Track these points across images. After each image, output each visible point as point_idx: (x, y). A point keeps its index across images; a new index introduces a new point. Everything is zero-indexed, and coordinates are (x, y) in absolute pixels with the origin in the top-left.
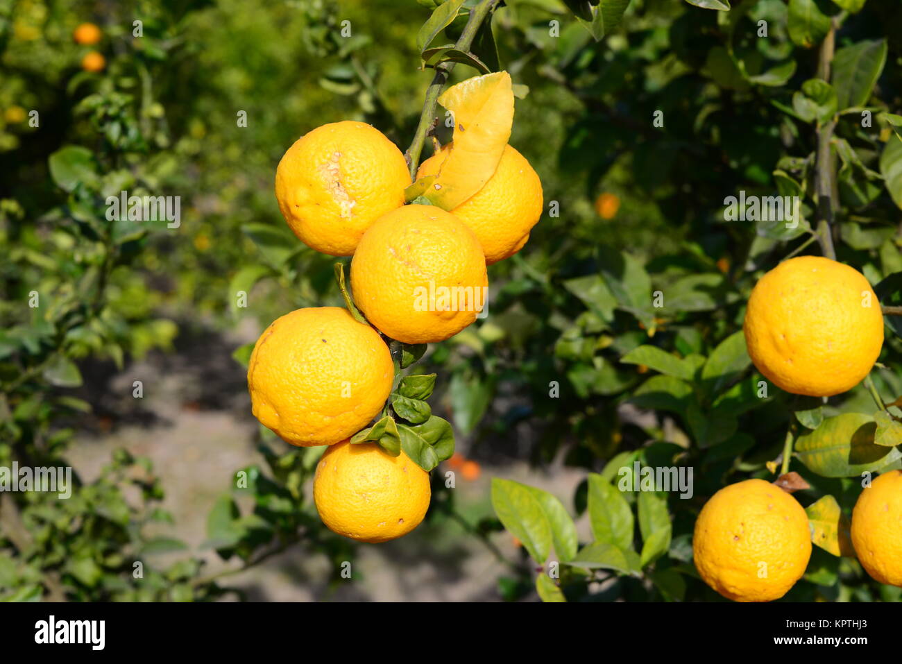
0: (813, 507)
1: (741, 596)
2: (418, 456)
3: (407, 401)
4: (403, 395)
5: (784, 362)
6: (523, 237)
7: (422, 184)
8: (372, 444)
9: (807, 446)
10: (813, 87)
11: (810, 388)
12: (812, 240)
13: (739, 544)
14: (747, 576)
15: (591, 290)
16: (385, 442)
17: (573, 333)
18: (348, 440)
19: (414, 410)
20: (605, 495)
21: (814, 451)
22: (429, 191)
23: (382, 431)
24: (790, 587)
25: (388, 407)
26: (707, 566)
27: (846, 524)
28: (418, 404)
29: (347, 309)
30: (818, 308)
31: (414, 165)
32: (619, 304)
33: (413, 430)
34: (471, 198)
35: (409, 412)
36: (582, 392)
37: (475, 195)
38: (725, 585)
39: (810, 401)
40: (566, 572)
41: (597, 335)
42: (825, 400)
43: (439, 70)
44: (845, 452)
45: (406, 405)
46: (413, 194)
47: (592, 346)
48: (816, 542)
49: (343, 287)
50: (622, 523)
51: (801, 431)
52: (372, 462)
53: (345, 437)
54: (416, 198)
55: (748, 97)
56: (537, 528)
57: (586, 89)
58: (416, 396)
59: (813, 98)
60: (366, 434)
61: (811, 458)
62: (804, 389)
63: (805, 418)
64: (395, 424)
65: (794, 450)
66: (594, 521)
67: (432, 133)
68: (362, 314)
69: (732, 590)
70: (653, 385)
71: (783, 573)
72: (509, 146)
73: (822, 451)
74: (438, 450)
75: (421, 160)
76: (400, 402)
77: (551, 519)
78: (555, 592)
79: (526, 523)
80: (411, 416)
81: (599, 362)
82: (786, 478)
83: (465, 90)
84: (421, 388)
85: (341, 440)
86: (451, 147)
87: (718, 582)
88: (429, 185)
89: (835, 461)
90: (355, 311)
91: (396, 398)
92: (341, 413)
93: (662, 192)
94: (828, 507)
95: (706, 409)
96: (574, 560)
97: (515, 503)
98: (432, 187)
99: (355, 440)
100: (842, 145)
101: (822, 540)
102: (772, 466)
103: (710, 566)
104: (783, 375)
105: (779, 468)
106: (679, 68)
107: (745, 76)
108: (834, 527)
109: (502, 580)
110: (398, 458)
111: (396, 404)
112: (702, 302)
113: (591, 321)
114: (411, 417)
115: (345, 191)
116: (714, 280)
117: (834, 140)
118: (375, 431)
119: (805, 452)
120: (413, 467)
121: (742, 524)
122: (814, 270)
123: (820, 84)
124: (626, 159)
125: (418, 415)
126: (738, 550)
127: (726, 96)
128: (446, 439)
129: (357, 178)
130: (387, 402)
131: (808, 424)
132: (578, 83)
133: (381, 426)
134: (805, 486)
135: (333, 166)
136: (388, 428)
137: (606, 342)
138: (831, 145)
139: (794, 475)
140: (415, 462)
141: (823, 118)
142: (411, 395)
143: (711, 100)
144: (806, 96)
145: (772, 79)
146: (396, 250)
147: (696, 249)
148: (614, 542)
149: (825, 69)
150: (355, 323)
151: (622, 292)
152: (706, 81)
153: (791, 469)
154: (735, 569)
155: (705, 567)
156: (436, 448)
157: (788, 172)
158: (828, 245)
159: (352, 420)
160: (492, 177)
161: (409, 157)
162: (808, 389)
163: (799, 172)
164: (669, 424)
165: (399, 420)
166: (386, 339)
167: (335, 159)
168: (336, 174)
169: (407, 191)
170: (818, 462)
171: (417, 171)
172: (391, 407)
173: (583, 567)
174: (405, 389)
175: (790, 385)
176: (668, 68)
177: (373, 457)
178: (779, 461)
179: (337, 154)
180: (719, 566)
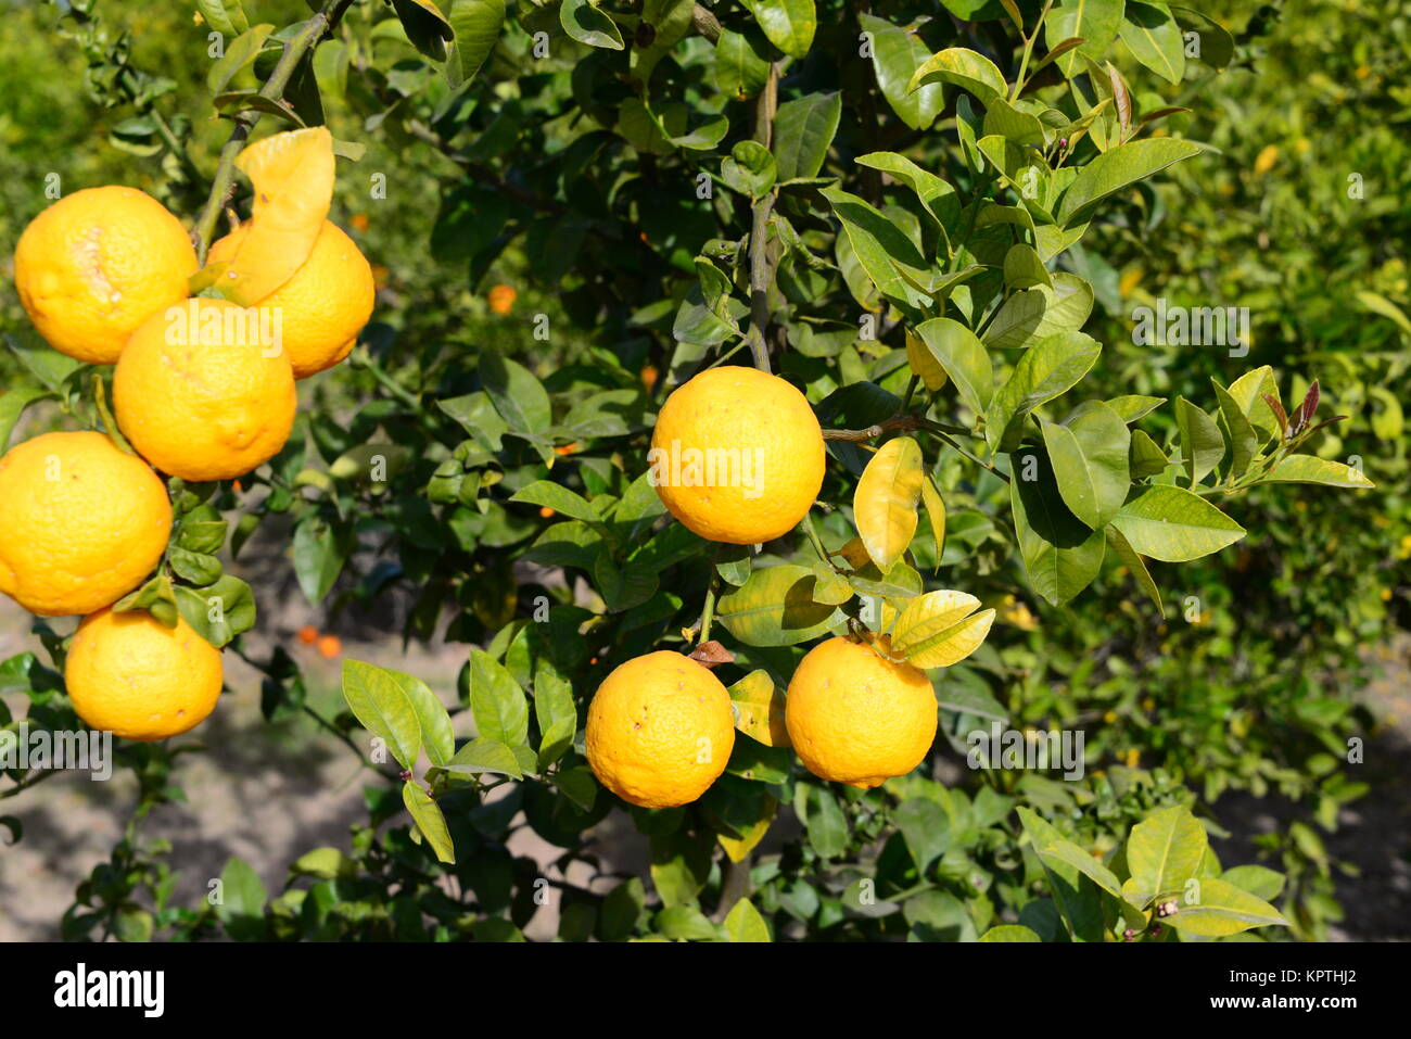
0: (738, 685)
1: (645, 800)
2: (205, 628)
3: (190, 556)
4: (185, 548)
5: (700, 501)
6: (347, 342)
7: (212, 271)
8: (141, 613)
9: (731, 608)
10: (746, 151)
11: (732, 533)
12: (742, 344)
13: (640, 734)
14: (651, 774)
15: (472, 411)
16: (157, 609)
17: (451, 468)
18: (109, 607)
19: (198, 567)
20: (492, 677)
21: (741, 614)
22: (221, 281)
23: (153, 596)
24: (708, 787)
25: (164, 564)
26: (601, 762)
27: (779, 705)
28: (203, 560)
29: (107, 435)
30: (741, 433)
31: (203, 246)
32: (509, 430)
33: (199, 594)
34: (275, 292)
35: (191, 571)
36: (468, 545)
37: (281, 287)
38: (624, 787)
39: (735, 551)
40: (440, 778)
41: (481, 470)
42: (759, 548)
43: (240, 121)
44: (778, 615)
45: (188, 562)
46: (199, 284)
47: (473, 485)
48: (740, 728)
49: (102, 406)
50: (513, 712)
51: (724, 588)
52: (142, 636)
53: (104, 603)
54: (203, 290)
55: (674, 163)
56: (403, 721)
57: (467, 150)
58: (201, 550)
59: (747, 164)
60: (133, 599)
61: (736, 621)
62: (725, 534)
63: (729, 572)
64: (171, 588)
65: (715, 613)
66: (477, 712)
67: (227, 204)
68: (128, 441)
69: (633, 792)
70: (556, 533)
71: (696, 770)
72: (327, 221)
73: (751, 613)
74: (233, 619)
75: (213, 240)
76: (179, 557)
77: (420, 710)
78: (429, 803)
79: (387, 716)
80: (196, 574)
81: (484, 504)
82: (705, 649)
83: (271, 152)
84: (208, 539)
85: (100, 607)
86: (251, 225)
87: (616, 782)
88: (221, 272)
89: (765, 627)
90: (118, 438)
91: (175, 552)
92: (98, 571)
93: (568, 283)
94: (758, 684)
95: (619, 564)
96: (451, 763)
97: (373, 691)
98: (225, 275)
99: (121, 607)
100: (782, 224)
101: (750, 726)
102: (688, 633)
103: (606, 761)
104: (698, 517)
105: (697, 637)
106: (589, 124)
107: (666, 136)
108: (765, 710)
109: (368, 790)
110: (177, 630)
111: (175, 560)
112: (615, 427)
113: (475, 452)
114: (195, 578)
115: (107, 279)
116: (628, 397)
117: (775, 218)
118: (143, 596)
119: (728, 615)
120: (198, 643)
121: (646, 709)
122: (738, 384)
123: (756, 148)
124: (520, 240)
125: (205, 574)
126: (639, 741)
127: (646, 162)
128: (243, 605)
129: (123, 262)
130: (163, 557)
131: (732, 580)
132: (457, 142)
133: (151, 590)
134: (728, 657)
135: (91, 246)
136: (162, 592)
137: (493, 478)
138: (769, 224)
139: (715, 645)
140: (200, 635)
141: (758, 190)
142: (195, 548)
143: (627, 166)
144: (738, 162)
145: (699, 141)
146: (171, 358)
147: (609, 357)
148: (504, 738)
149: (764, 129)
150: (118, 455)
151: (513, 413)
152: (621, 142)
153: (712, 637)
154: (636, 765)
155: (599, 763)
156: (231, 616)
157: (715, 259)
158: (762, 351)
159: (114, 580)
160: (304, 264)
161: (197, 235)
162: (730, 535)
163: (729, 258)
164: (581, 583)
165: (179, 581)
166: (163, 477)
167: (94, 237)
168: (94, 257)
169: (191, 280)
170: (744, 628)
171: (207, 253)
172: (168, 564)
173: (462, 771)
174: (187, 540)
175: (708, 530)
176: (574, 124)
177: (143, 631)
178: (697, 626)
179: (96, 230)
180: (617, 762)
